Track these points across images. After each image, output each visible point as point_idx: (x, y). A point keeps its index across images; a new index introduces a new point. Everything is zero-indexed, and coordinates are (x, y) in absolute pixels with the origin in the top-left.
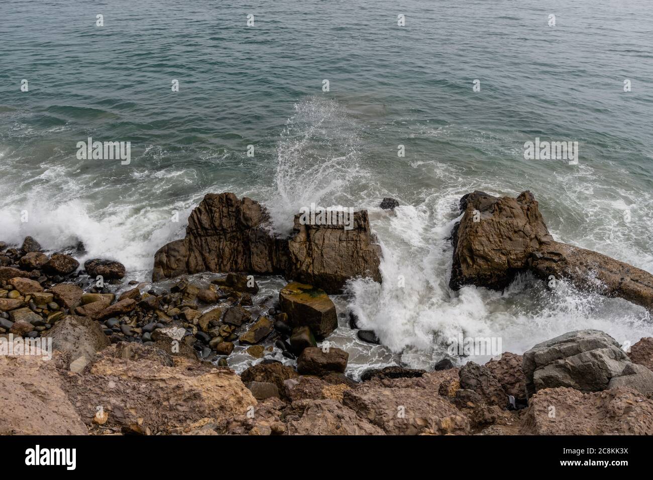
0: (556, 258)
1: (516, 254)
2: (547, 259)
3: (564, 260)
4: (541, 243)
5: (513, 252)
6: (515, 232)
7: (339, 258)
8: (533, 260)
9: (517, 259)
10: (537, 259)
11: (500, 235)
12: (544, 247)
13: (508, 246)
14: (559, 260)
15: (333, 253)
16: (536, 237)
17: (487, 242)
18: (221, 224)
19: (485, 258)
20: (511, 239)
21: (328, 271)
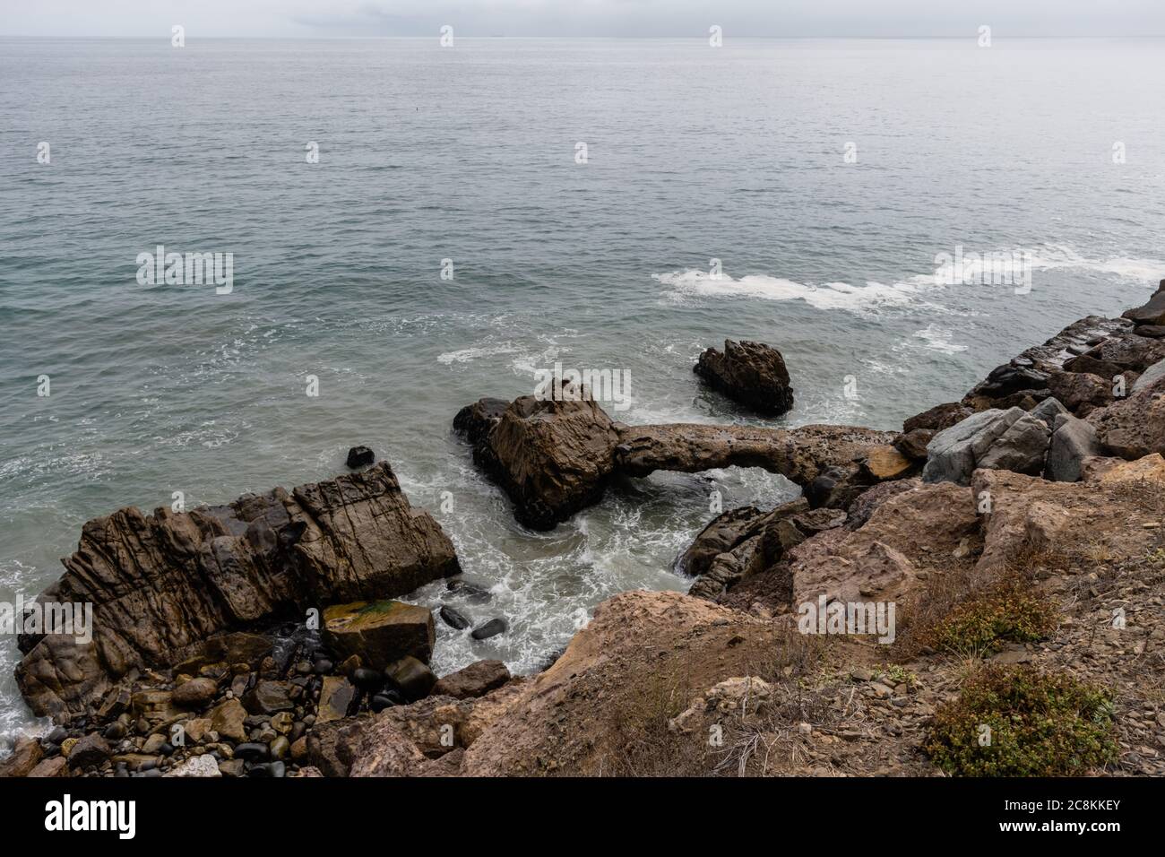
0: (647, 444)
1: (602, 455)
2: (638, 449)
3: (658, 443)
4: (619, 433)
5: (598, 454)
6: (590, 427)
7: (385, 542)
8: (623, 457)
9: (606, 461)
10: (627, 452)
11: (577, 436)
12: (624, 437)
13: (589, 446)
14: (653, 445)
15: (374, 538)
16: (611, 427)
17: (569, 450)
18: (138, 567)
19: (574, 471)
20: (589, 438)
21: (380, 568)
